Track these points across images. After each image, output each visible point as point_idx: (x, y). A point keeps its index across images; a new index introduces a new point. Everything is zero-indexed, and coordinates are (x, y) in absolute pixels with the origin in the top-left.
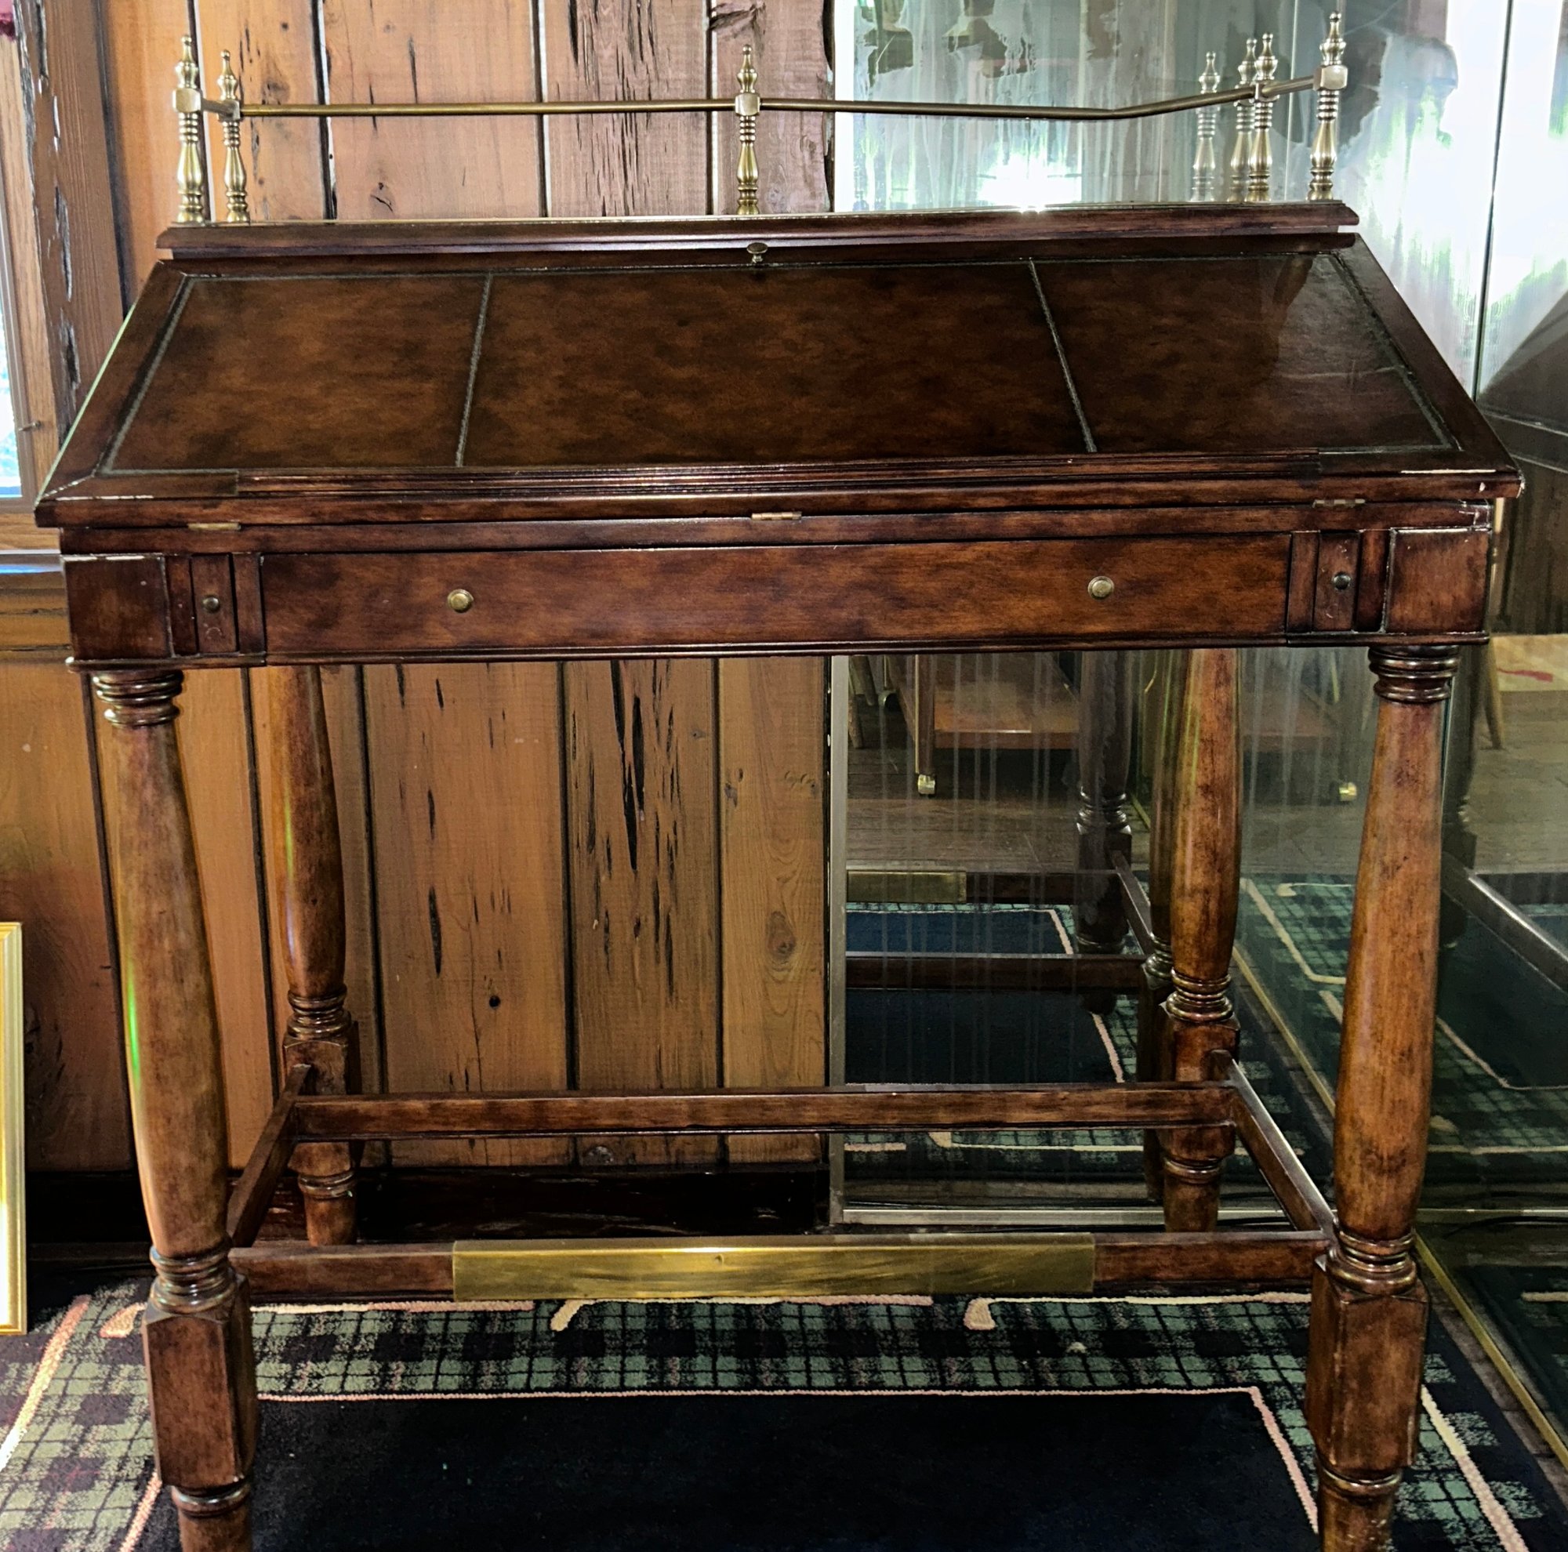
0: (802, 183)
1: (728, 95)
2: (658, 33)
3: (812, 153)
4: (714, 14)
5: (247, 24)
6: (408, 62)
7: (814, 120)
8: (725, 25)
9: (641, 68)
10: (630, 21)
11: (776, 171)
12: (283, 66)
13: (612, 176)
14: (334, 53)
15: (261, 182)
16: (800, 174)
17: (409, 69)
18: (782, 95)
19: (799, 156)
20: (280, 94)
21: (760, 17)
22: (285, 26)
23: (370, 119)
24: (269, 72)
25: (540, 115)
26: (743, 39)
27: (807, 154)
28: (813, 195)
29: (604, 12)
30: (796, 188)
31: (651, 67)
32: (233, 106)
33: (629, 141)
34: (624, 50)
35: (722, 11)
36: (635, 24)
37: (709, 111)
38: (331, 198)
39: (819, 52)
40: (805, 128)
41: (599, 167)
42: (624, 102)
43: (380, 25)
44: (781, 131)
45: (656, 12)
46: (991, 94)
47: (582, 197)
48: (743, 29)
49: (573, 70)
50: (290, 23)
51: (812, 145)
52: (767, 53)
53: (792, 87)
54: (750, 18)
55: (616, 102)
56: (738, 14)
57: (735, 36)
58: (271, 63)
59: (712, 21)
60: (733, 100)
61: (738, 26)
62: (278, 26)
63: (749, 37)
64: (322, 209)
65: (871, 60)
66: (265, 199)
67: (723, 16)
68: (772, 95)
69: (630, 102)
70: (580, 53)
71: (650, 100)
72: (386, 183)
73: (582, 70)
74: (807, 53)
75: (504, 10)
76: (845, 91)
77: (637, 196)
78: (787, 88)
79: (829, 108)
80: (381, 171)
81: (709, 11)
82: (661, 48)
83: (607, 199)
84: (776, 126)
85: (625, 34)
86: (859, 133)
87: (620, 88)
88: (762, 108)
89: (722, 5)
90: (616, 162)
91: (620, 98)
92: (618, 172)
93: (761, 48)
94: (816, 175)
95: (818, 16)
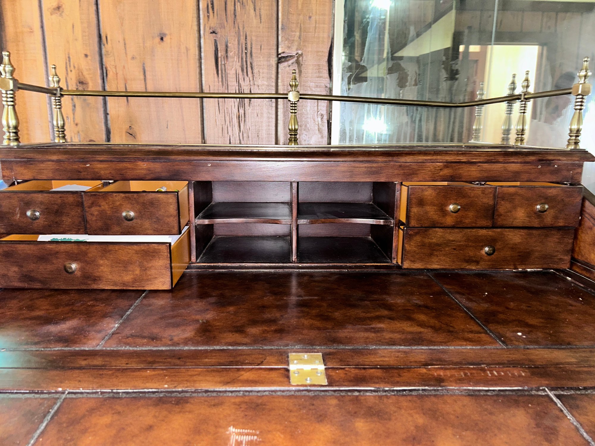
0: (317, 131)
1: (285, 92)
2: (254, 64)
3: (322, 118)
4: (280, 56)
5: (69, 54)
6: (142, 73)
7: (324, 104)
8: (285, 61)
9: (247, 79)
10: (242, 58)
11: (306, 126)
12: (85, 73)
13: (233, 126)
14: (109, 69)
15: (77, 125)
16: (317, 128)
17: (142, 77)
18: (309, 93)
19: (316, 120)
20: (85, 86)
21: (301, 59)
22: (86, 56)
23: (125, 98)
24: (79, 76)
25: (202, 98)
26: (292, 68)
27: (319, 119)
28: (322, 137)
29: (230, 54)
30: (315, 134)
31: (251, 79)
32: (56, 90)
33: (241, 111)
34: (239, 71)
35: (282, 55)
36: (244, 60)
37: (277, 98)
38: (108, 132)
39: (327, 75)
40: (319, 108)
41: (228, 122)
42: (239, 94)
43: (129, 57)
44: (308, 108)
45: (254, 55)
46: (401, 95)
47: (221, 135)
48: (292, 63)
49: (216, 79)
50: (88, 54)
51: (322, 115)
52: (303, 75)
53: (314, 89)
54: (296, 58)
55: (236, 94)
56: (291, 56)
57: (289, 66)
58: (80, 72)
59: (279, 59)
60: (287, 94)
61: (290, 62)
62: (83, 55)
63: (295, 67)
64: (104, 137)
65: (349, 78)
66: (78, 132)
67: (284, 57)
68: (305, 93)
69: (241, 94)
70: (220, 72)
71: (251, 93)
72: (133, 127)
73: (220, 79)
74: (321, 75)
75: (185, 52)
76: (337, 92)
77: (245, 135)
78: (311, 90)
79: (330, 98)
80: (130, 121)
81: (278, 54)
82: (255, 71)
83: (231, 136)
84: (306, 106)
85: (240, 64)
86: (343, 111)
87: (237, 88)
88: (301, 98)
89: (284, 53)
90: (235, 120)
91: (237, 92)
92: (237, 125)
93: (300, 72)
94: (323, 128)
95: (326, 58)
